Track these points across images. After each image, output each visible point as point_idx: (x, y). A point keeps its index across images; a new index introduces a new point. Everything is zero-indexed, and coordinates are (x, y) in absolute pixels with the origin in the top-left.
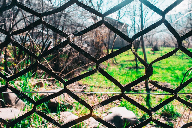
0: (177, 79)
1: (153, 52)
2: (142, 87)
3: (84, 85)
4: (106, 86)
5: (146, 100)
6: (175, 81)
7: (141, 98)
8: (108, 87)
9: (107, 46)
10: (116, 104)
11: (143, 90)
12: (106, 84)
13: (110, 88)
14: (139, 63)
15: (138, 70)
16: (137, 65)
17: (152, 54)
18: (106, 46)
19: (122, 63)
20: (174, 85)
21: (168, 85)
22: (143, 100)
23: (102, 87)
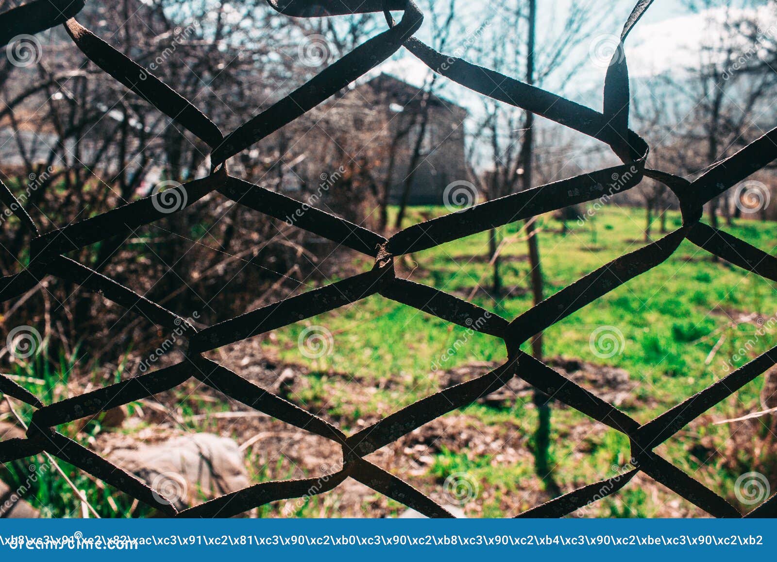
0: (653, 354)
1: (558, 226)
2: (517, 385)
3: (286, 366)
4: (374, 373)
5: (533, 444)
6: (647, 361)
7: (514, 434)
8: (383, 380)
9: (381, 196)
10: (417, 461)
11: (523, 398)
12: (373, 365)
13: (393, 386)
14: (505, 273)
15: (502, 304)
16: (497, 278)
17: (557, 232)
18: (375, 192)
19: (438, 267)
20: (641, 379)
21: (619, 379)
22: (523, 445)
23: (360, 380)
